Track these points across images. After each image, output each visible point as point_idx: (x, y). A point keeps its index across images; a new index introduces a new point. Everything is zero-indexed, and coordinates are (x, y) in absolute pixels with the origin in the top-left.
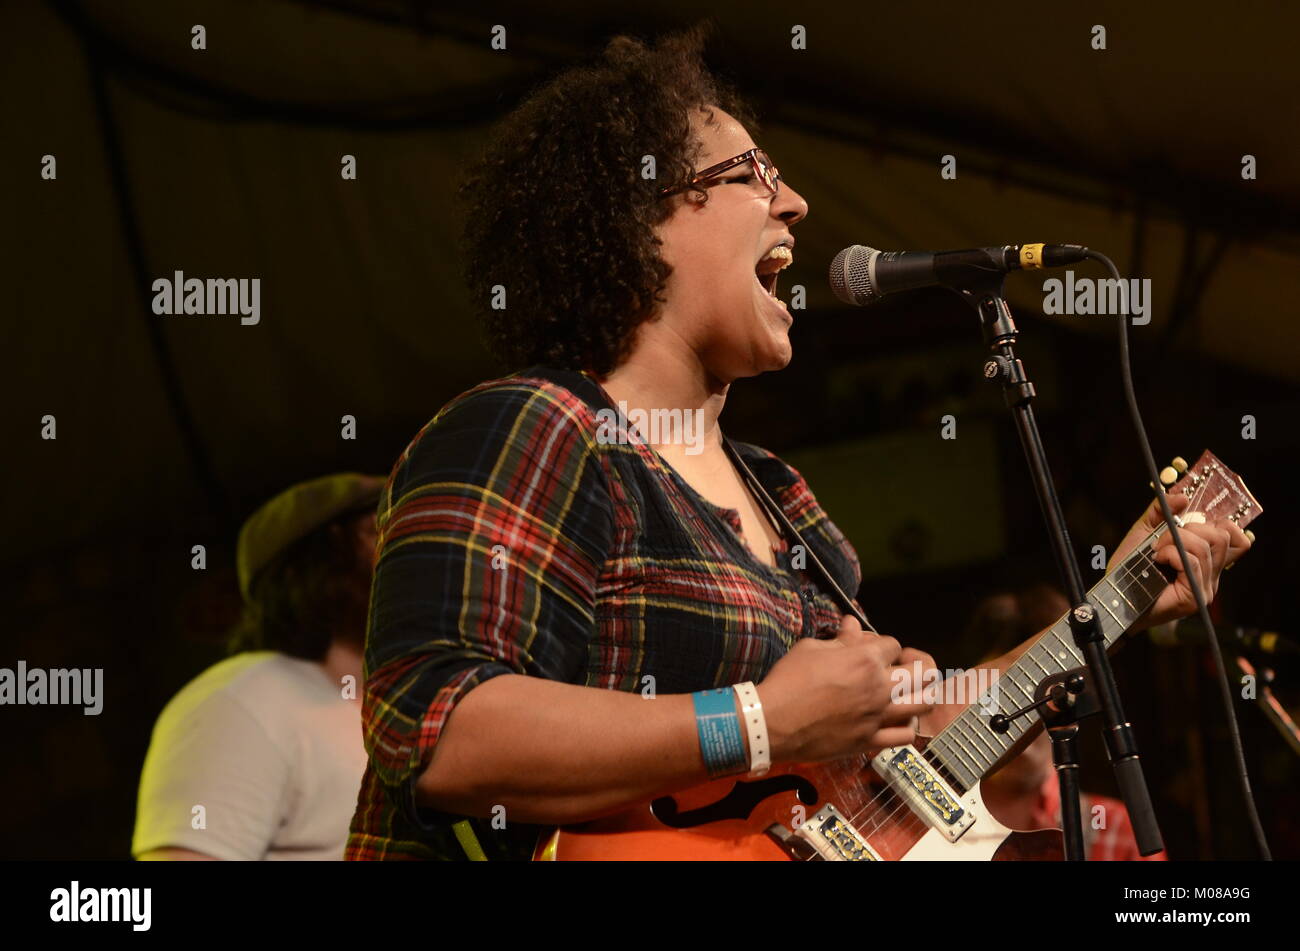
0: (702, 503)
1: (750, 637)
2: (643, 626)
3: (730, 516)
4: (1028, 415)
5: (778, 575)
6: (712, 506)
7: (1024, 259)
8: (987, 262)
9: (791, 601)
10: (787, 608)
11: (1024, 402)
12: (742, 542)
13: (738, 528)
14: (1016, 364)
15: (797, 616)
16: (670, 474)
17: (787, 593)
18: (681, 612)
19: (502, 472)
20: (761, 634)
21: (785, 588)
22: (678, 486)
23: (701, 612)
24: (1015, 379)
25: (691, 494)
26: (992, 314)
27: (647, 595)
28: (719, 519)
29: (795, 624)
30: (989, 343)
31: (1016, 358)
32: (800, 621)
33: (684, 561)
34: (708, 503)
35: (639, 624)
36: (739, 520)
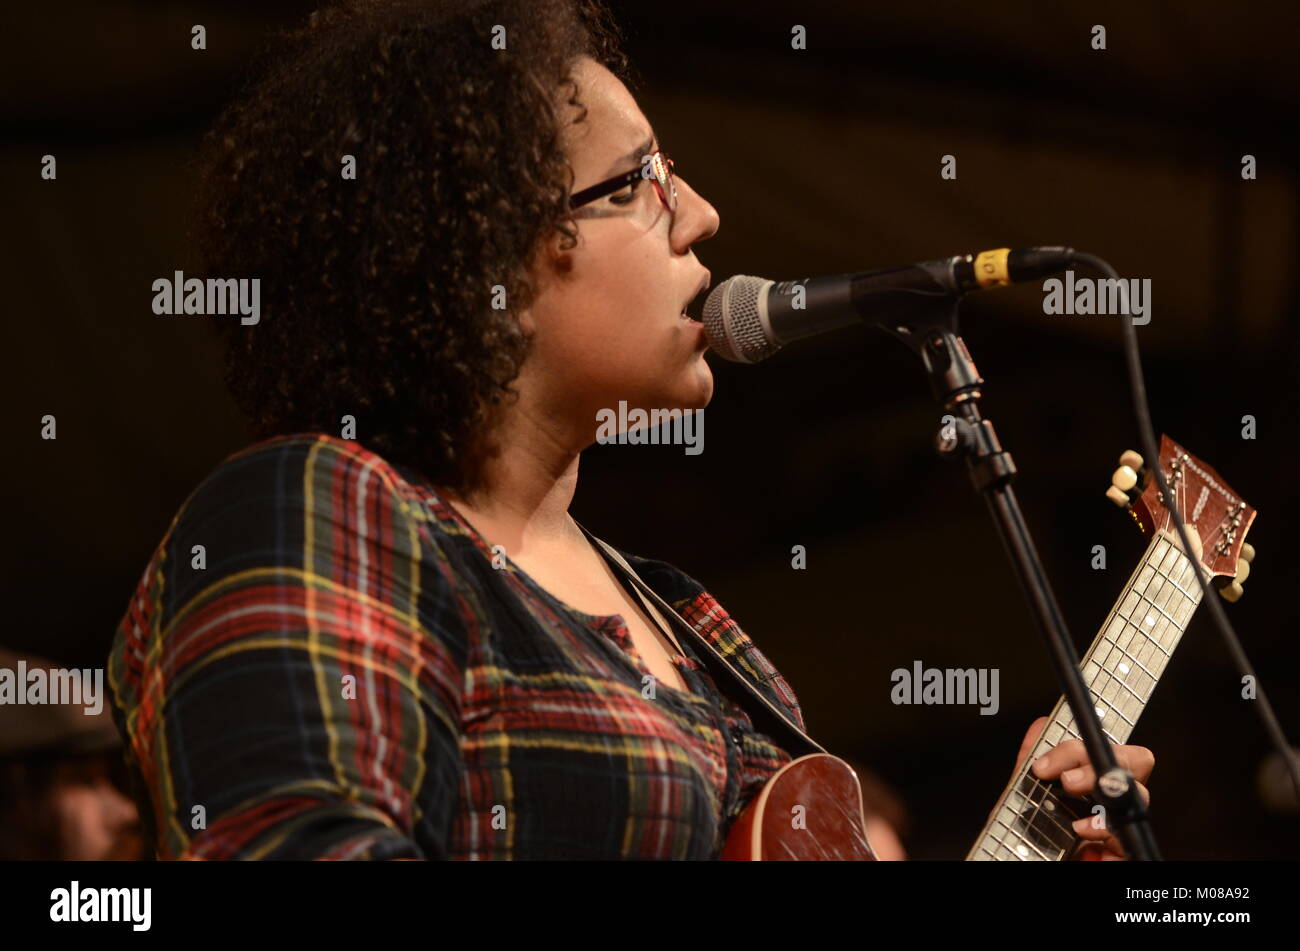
0: (564, 611)
1: (666, 780)
2: (507, 776)
3: (610, 626)
4: (1008, 500)
5: (693, 704)
6: (582, 615)
7: (981, 273)
8: (930, 284)
9: (712, 742)
10: (707, 751)
11: (1000, 483)
12: (635, 661)
13: (626, 642)
14: (983, 429)
15: (720, 765)
16: (515, 573)
17: (705, 730)
18: (561, 751)
19: (316, 546)
20: (680, 776)
21: (703, 724)
22: (529, 587)
23: (588, 748)
24: (984, 450)
25: (550, 600)
26: (943, 358)
27: (510, 731)
28: (595, 633)
29: (719, 776)
30: (940, 397)
31: (983, 418)
32: (724, 771)
33: (557, 675)
34: (575, 612)
35: (501, 775)
36: (627, 630)
